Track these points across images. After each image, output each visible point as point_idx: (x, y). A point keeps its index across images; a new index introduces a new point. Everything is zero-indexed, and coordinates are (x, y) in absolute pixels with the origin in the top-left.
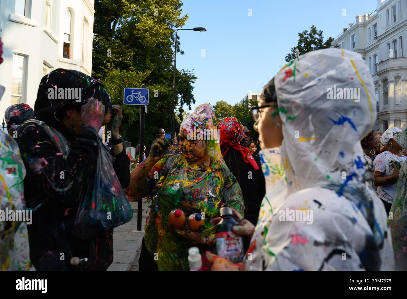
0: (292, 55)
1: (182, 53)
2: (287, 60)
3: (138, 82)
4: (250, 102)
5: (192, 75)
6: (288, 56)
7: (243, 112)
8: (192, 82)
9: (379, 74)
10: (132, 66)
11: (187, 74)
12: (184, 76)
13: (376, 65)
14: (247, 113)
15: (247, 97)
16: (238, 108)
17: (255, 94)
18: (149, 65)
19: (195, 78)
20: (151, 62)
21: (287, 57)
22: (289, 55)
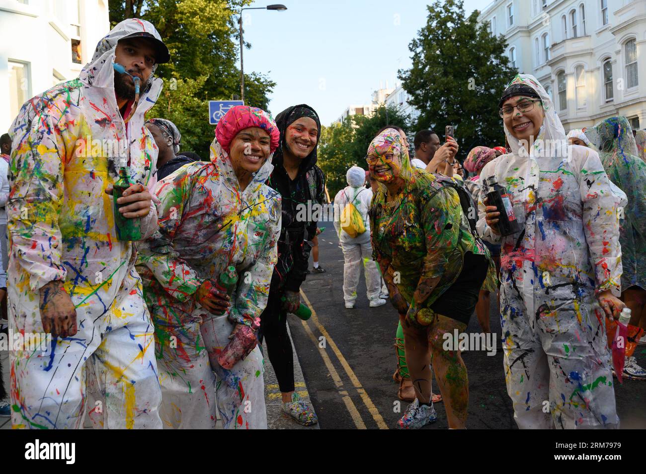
0: (418, 41)
1: (249, 46)
2: (411, 50)
3: (187, 95)
4: (353, 120)
5: (269, 80)
6: (412, 42)
7: (344, 136)
8: (269, 91)
9: (552, 64)
10: (174, 71)
11: (260, 79)
12: (256, 83)
13: (546, 50)
14: (351, 137)
15: (348, 112)
16: (336, 130)
17: (360, 106)
18: (201, 68)
19: (273, 85)
20: (203, 63)
21: (410, 44)
22: (414, 41)
